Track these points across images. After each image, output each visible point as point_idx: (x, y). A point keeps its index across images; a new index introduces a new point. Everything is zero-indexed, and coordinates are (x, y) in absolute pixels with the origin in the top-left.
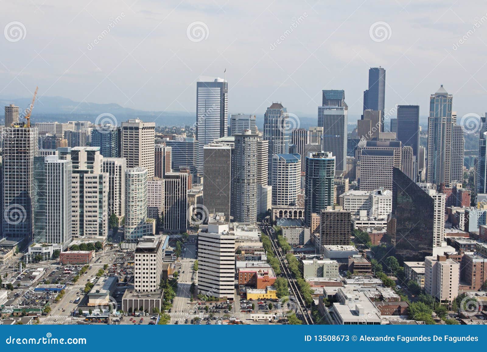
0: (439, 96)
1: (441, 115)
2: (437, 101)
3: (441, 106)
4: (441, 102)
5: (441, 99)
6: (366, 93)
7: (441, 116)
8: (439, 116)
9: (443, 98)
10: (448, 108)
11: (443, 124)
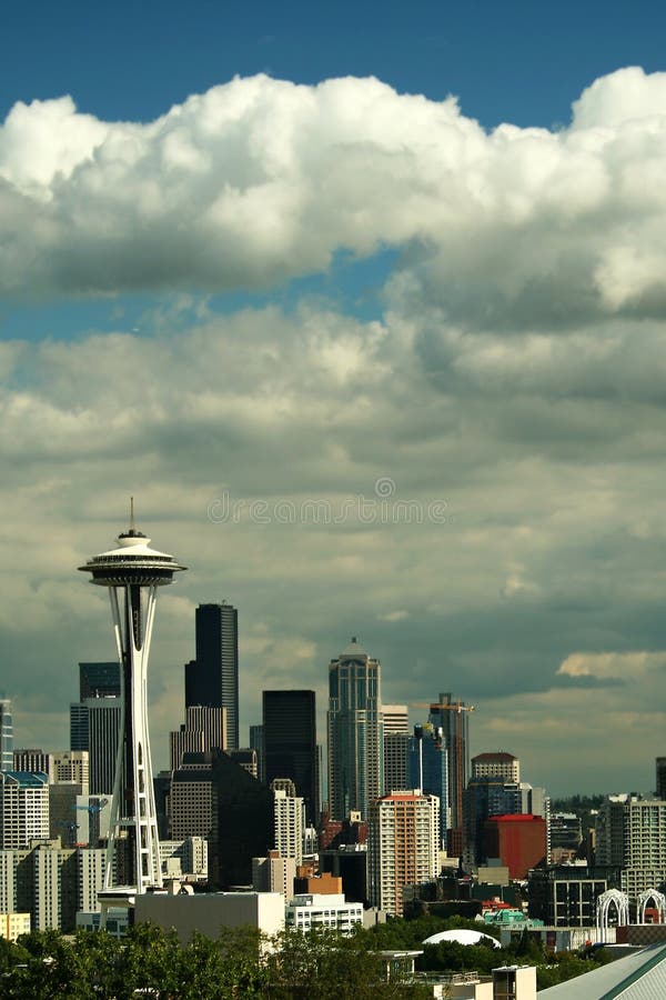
0: (347, 663)
1: (353, 705)
2: (345, 673)
3: (353, 685)
4: (353, 675)
5: (353, 670)
6: (190, 668)
7: (354, 709)
8: (350, 707)
9: (357, 667)
10: (370, 689)
11: (361, 725)
